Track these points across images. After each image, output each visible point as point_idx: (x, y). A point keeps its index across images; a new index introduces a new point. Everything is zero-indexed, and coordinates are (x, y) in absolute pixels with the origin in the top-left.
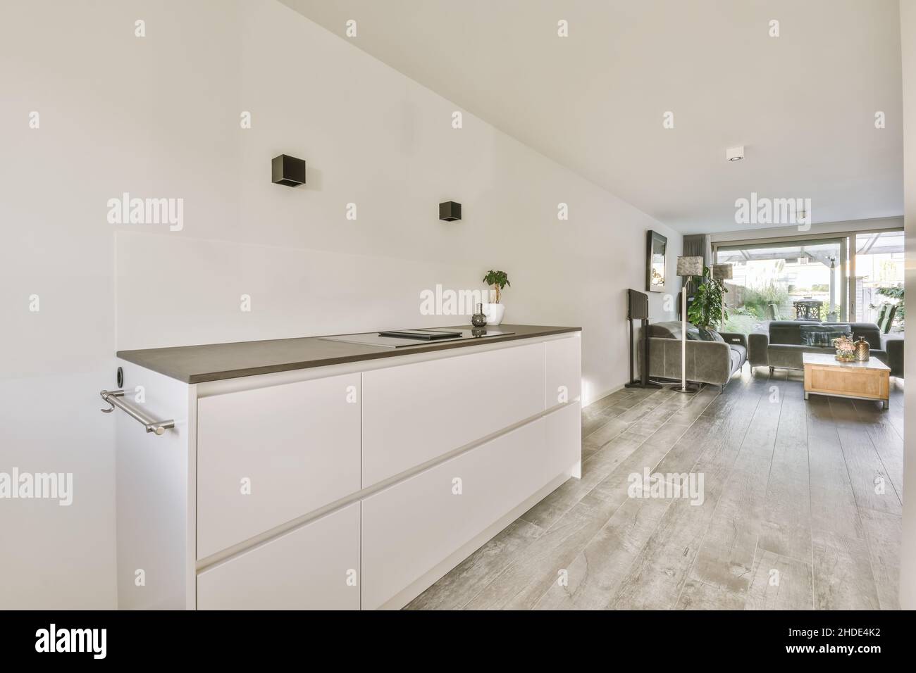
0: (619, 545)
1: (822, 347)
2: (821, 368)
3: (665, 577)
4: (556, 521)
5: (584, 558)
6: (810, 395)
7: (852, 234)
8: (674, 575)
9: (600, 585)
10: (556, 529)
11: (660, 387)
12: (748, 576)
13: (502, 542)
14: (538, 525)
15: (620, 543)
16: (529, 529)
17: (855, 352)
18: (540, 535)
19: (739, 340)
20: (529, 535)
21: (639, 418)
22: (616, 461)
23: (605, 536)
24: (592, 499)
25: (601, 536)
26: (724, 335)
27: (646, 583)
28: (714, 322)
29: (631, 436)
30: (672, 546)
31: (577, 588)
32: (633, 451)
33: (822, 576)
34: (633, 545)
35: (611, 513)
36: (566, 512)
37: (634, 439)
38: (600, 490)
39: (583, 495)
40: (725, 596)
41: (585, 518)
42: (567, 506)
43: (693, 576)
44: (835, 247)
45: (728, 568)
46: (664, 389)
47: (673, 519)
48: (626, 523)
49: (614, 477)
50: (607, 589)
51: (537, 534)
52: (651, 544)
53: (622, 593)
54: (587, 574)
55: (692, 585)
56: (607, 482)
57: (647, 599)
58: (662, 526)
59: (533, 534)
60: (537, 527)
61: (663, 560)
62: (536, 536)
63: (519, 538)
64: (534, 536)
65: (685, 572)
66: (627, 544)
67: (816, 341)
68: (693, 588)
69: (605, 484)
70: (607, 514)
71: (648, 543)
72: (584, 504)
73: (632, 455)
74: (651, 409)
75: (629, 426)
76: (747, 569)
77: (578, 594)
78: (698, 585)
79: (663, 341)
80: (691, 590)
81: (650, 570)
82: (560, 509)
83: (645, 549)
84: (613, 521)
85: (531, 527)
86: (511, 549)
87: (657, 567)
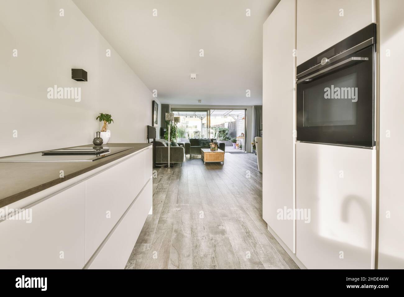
0: (183, 236)
1: (204, 146)
2: (208, 153)
3: (204, 240)
4: (153, 237)
5: (174, 248)
6: (206, 163)
7: (209, 109)
8: (206, 238)
9: (186, 256)
10: (155, 241)
11: (160, 167)
12: (224, 228)
13: (134, 260)
14: (146, 243)
15: (182, 235)
16: (143, 247)
17: (215, 147)
18: (149, 247)
19: (182, 146)
20: (144, 250)
21: (159, 181)
22: (162, 202)
23: (176, 235)
24: (161, 221)
25: (174, 235)
26: (178, 144)
27: (200, 246)
28: (173, 139)
29: (161, 190)
30: (199, 228)
31: (178, 262)
32: (165, 195)
33: (239, 219)
34: (187, 234)
35: (173, 224)
36: (155, 231)
37: (163, 191)
38: (163, 216)
39: (157, 221)
40: (223, 238)
41: (164, 231)
42: (153, 229)
43: (211, 236)
44: (205, 113)
45: (218, 228)
46: (162, 168)
47: (194, 217)
48: (180, 226)
49: (165, 209)
50: (189, 256)
51: (148, 247)
52: (192, 230)
53: (195, 254)
54: (179, 254)
55: (212, 239)
56: (163, 212)
57: (203, 252)
58: (192, 222)
59: (146, 249)
60: (146, 244)
61: (199, 235)
62: (148, 248)
63: (141, 254)
64: (147, 249)
65: (208, 235)
66: (185, 234)
67: (203, 145)
68: (213, 240)
69: (163, 213)
70: (171, 225)
71: (191, 230)
72: (160, 225)
73: (166, 198)
74: (162, 177)
75: (158, 186)
76: (222, 226)
77: (180, 265)
78: (214, 238)
79: (161, 147)
80: (213, 241)
81: (198, 240)
82: (151, 231)
83: (192, 233)
84: (175, 227)
85: (143, 246)
86: (140, 261)
87: (199, 238)
